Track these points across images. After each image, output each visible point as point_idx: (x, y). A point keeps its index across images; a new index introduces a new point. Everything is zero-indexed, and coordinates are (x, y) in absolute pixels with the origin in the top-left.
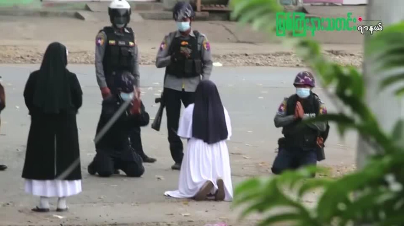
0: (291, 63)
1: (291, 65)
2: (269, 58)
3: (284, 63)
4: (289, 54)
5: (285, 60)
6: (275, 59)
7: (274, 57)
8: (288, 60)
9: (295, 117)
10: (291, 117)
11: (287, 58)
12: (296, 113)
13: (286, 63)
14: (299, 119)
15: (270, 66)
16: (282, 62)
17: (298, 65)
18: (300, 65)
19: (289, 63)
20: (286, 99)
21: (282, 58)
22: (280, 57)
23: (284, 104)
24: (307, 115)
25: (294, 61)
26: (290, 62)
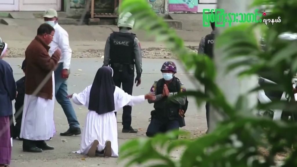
0: (160, 56)
1: (160, 57)
2: (144, 52)
3: (155, 56)
4: (158, 49)
5: (156, 54)
6: (148, 53)
7: (148, 51)
8: (157, 54)
9: (162, 96)
10: (160, 95)
11: (158, 52)
12: (164, 92)
13: (157, 56)
14: (166, 97)
15: (145, 58)
16: (154, 55)
17: (165, 57)
18: (167, 57)
19: (158, 56)
20: (155, 82)
21: (153, 52)
22: (152, 51)
23: (154, 86)
24: (172, 93)
25: (163, 54)
26: (159, 54)
